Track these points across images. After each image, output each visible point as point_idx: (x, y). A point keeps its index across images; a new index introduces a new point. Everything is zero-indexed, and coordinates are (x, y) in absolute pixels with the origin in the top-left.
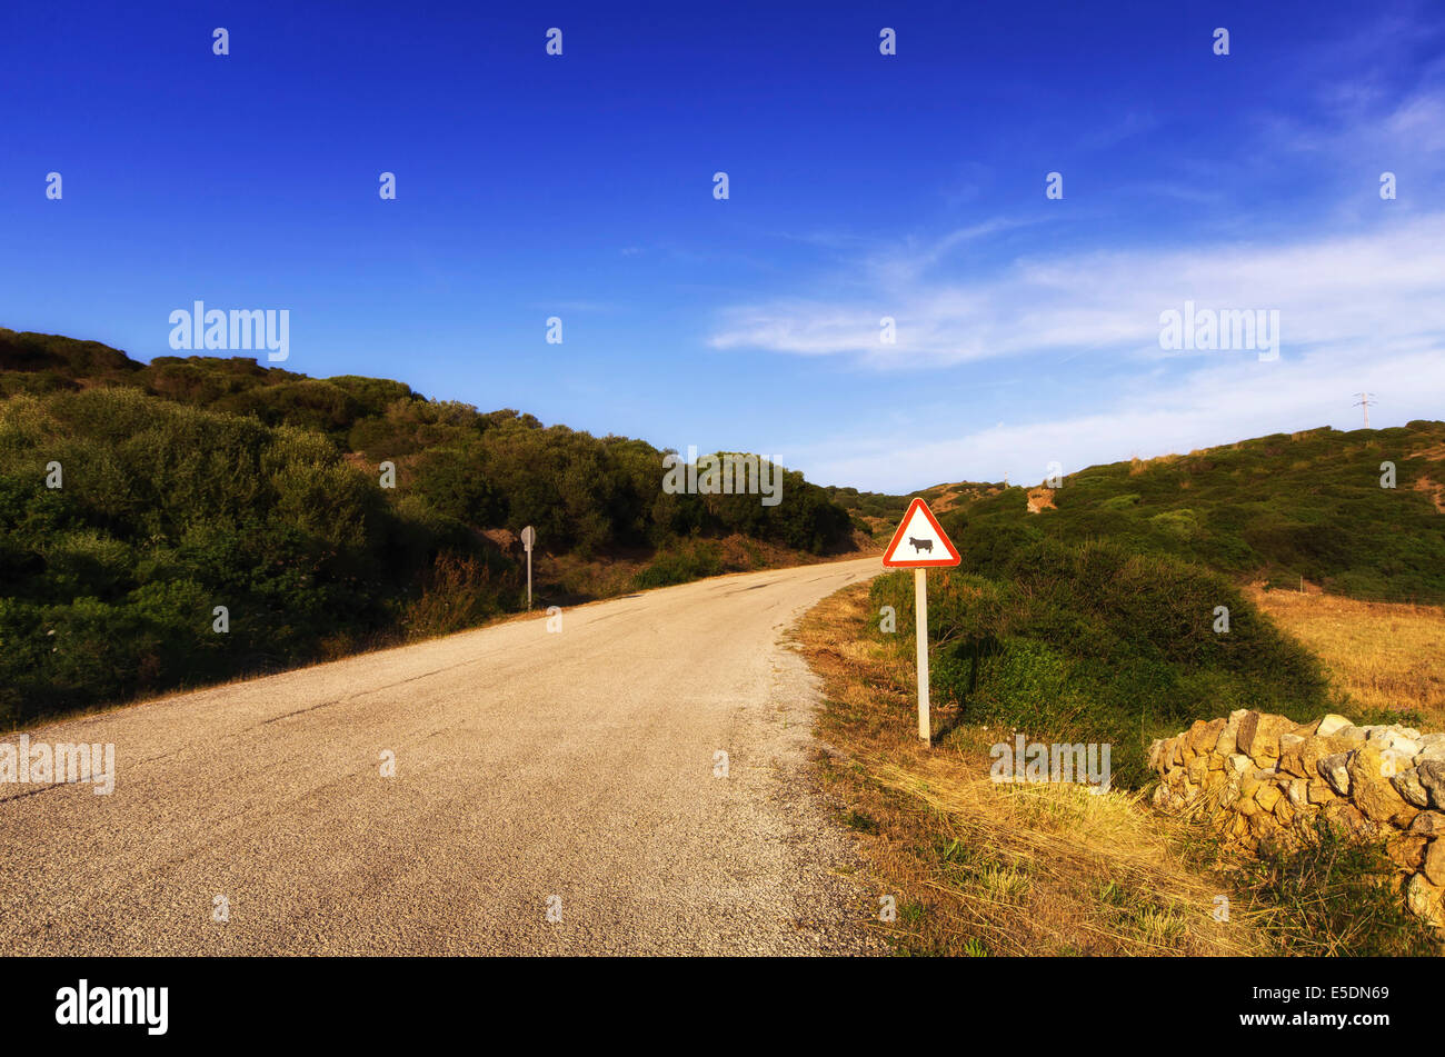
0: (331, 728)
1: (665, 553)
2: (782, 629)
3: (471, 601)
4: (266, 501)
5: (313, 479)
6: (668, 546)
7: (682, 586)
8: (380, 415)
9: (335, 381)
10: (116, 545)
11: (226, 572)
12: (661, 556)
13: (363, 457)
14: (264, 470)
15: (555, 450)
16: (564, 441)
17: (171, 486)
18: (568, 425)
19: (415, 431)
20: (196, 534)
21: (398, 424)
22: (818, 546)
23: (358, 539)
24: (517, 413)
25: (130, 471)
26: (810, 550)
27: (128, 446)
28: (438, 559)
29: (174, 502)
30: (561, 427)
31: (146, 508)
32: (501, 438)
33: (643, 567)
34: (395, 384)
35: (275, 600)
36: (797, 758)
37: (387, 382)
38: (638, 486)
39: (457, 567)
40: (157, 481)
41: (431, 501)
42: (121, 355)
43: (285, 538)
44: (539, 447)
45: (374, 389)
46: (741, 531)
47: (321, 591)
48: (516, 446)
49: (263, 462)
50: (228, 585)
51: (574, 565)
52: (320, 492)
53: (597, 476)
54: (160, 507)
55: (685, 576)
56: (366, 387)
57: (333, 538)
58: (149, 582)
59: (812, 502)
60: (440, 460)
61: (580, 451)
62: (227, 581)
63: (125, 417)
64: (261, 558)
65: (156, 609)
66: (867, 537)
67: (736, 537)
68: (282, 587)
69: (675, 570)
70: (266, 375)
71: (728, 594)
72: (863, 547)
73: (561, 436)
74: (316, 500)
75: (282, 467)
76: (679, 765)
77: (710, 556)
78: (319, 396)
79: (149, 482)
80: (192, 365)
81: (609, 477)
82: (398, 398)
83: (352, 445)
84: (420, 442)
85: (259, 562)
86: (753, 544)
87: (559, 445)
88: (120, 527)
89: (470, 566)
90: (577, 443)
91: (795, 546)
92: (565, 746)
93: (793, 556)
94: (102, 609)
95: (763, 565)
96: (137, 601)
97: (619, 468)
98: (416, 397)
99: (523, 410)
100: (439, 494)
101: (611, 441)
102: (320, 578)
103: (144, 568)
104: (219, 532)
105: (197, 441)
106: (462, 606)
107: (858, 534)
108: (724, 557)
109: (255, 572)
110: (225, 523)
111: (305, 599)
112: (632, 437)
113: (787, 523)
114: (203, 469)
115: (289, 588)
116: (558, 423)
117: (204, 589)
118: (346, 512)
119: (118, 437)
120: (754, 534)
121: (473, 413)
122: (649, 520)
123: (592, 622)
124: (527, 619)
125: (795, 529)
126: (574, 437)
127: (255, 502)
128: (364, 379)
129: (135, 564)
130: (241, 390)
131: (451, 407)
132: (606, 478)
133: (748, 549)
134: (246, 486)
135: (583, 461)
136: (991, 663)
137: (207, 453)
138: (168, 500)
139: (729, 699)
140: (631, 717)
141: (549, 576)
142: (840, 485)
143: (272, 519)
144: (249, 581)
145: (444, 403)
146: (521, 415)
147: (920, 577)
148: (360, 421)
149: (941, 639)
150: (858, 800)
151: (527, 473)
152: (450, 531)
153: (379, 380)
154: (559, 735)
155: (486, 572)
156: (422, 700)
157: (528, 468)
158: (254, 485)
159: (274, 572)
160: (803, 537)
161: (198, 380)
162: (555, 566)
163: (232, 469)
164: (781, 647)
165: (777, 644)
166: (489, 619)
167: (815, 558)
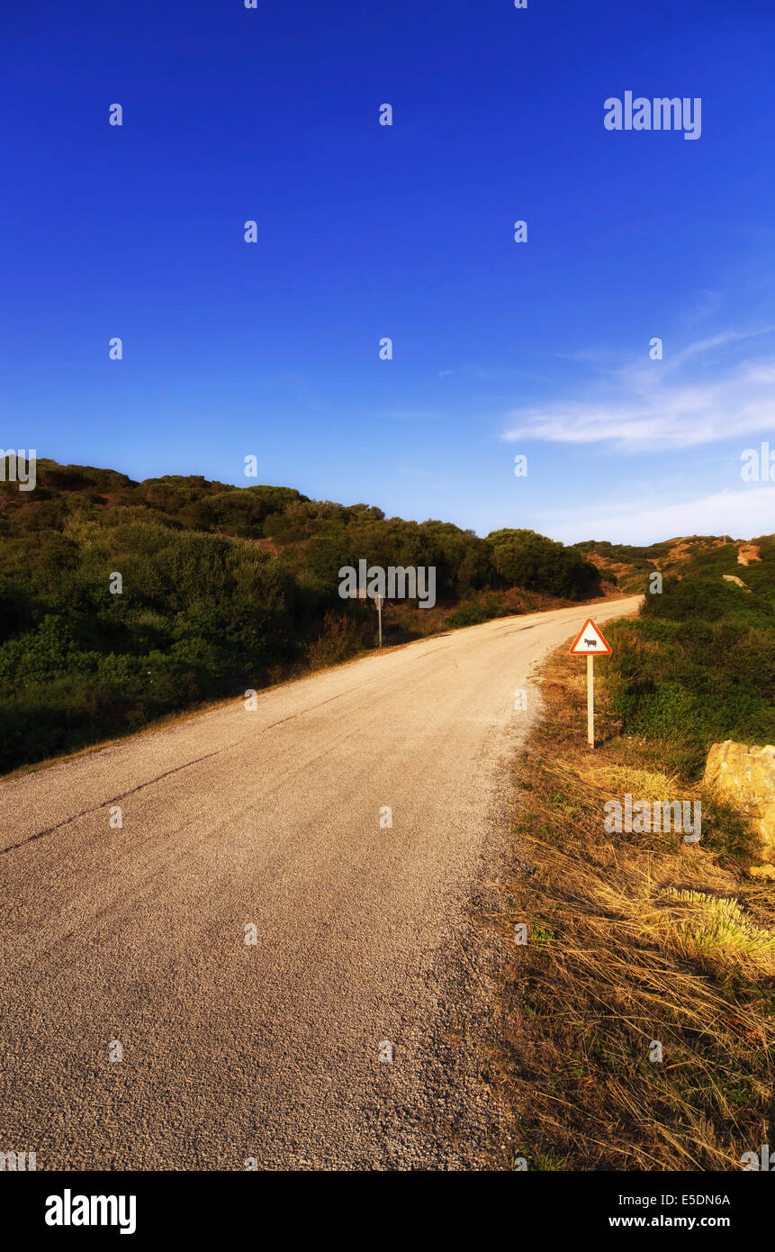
0: (301, 732)
1: (466, 602)
2: (534, 666)
3: (345, 643)
4: (230, 586)
5: (256, 571)
6: (468, 598)
7: (477, 626)
8: (281, 512)
9: (252, 489)
10: (162, 618)
11: (213, 629)
12: (464, 604)
13: (272, 541)
14: (228, 567)
15: (393, 536)
16: (399, 529)
17: (180, 580)
18: (402, 517)
19: (304, 523)
20: (195, 608)
21: (293, 518)
22: (574, 594)
23: (281, 607)
24: (368, 506)
25: (160, 573)
26: (568, 597)
27: (158, 556)
28: (326, 616)
29: (183, 589)
30: (396, 519)
31: (168, 593)
32: (359, 529)
33: (452, 611)
34: (289, 490)
35: (240, 646)
36: (512, 755)
37: (284, 489)
38: (448, 558)
39: (337, 621)
40: (173, 577)
41: (317, 572)
42: (126, 478)
43: (243, 609)
44: (383, 533)
45: (276, 494)
46: (518, 585)
47: (263, 639)
48: (368, 534)
49: (227, 564)
50: (214, 637)
51: (407, 611)
52: (259, 579)
53: (421, 552)
54: (176, 592)
55: (479, 618)
56: (272, 493)
57: (268, 607)
58: (180, 640)
59: (569, 564)
60: (321, 544)
61: (410, 536)
62: (213, 634)
63: (155, 540)
64: (230, 621)
65: (186, 656)
66: (611, 585)
67: (515, 589)
68: (243, 638)
69: (473, 614)
70: (210, 487)
71: (507, 634)
72: (608, 594)
73: (397, 525)
74: (258, 584)
75: (237, 565)
76: (457, 757)
77: (496, 604)
78: (244, 501)
79: (169, 577)
80: (167, 484)
81: (429, 552)
82: (292, 499)
83: (265, 532)
84: (307, 531)
85: (229, 623)
86: (529, 594)
87: (396, 532)
88: (157, 605)
89: (344, 621)
90: (408, 530)
91: (558, 595)
92: (408, 745)
93: (556, 601)
94: (164, 658)
95: (534, 609)
96: (175, 651)
97: (435, 545)
98: (303, 499)
99: (372, 504)
100: (322, 568)
101: (430, 524)
102: (262, 631)
103: (177, 632)
104: (207, 605)
105: (192, 552)
106: (341, 646)
107: (604, 584)
108: (507, 604)
109: (228, 629)
110: (210, 600)
111: (255, 644)
112: (445, 521)
113: (551, 579)
114: (197, 569)
115: (246, 638)
116: (395, 516)
117: (208, 643)
118: (274, 591)
119: (152, 552)
120: (528, 587)
121: (341, 508)
122: (456, 580)
123: (419, 657)
124: (381, 654)
125: (556, 582)
126: (406, 525)
127: (225, 587)
128: (270, 487)
129: (172, 630)
130: (197, 499)
131: (325, 505)
132: (427, 554)
133: (523, 597)
134: (219, 578)
135: (412, 542)
136: (647, 698)
137: (198, 559)
138: (180, 587)
139: (487, 719)
140: (439, 730)
141: (391, 619)
142: (598, 540)
143: (235, 597)
144: (225, 634)
145: (321, 503)
146: (370, 507)
147: (590, 659)
148: (269, 517)
149: (631, 675)
150: (530, 777)
151: (376, 552)
152: (329, 592)
153: (279, 488)
154: (404, 739)
155: (354, 623)
156: (336, 717)
157: (376, 548)
158: (224, 577)
159: (238, 629)
160: (564, 588)
161: (172, 493)
162: (394, 611)
163: (212, 568)
164: (529, 681)
165: (528, 678)
166: (357, 653)
167: (571, 603)
